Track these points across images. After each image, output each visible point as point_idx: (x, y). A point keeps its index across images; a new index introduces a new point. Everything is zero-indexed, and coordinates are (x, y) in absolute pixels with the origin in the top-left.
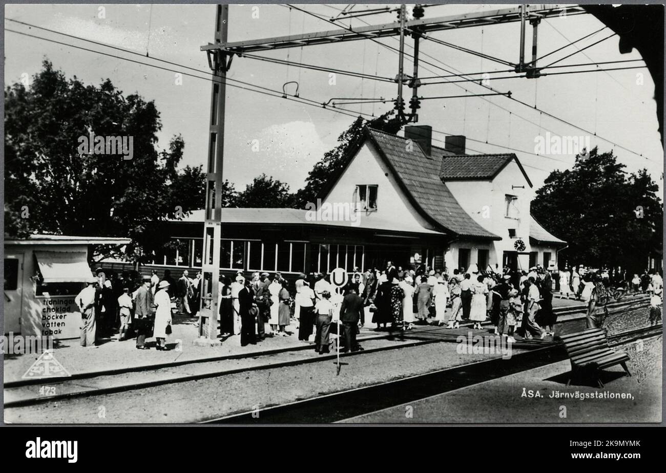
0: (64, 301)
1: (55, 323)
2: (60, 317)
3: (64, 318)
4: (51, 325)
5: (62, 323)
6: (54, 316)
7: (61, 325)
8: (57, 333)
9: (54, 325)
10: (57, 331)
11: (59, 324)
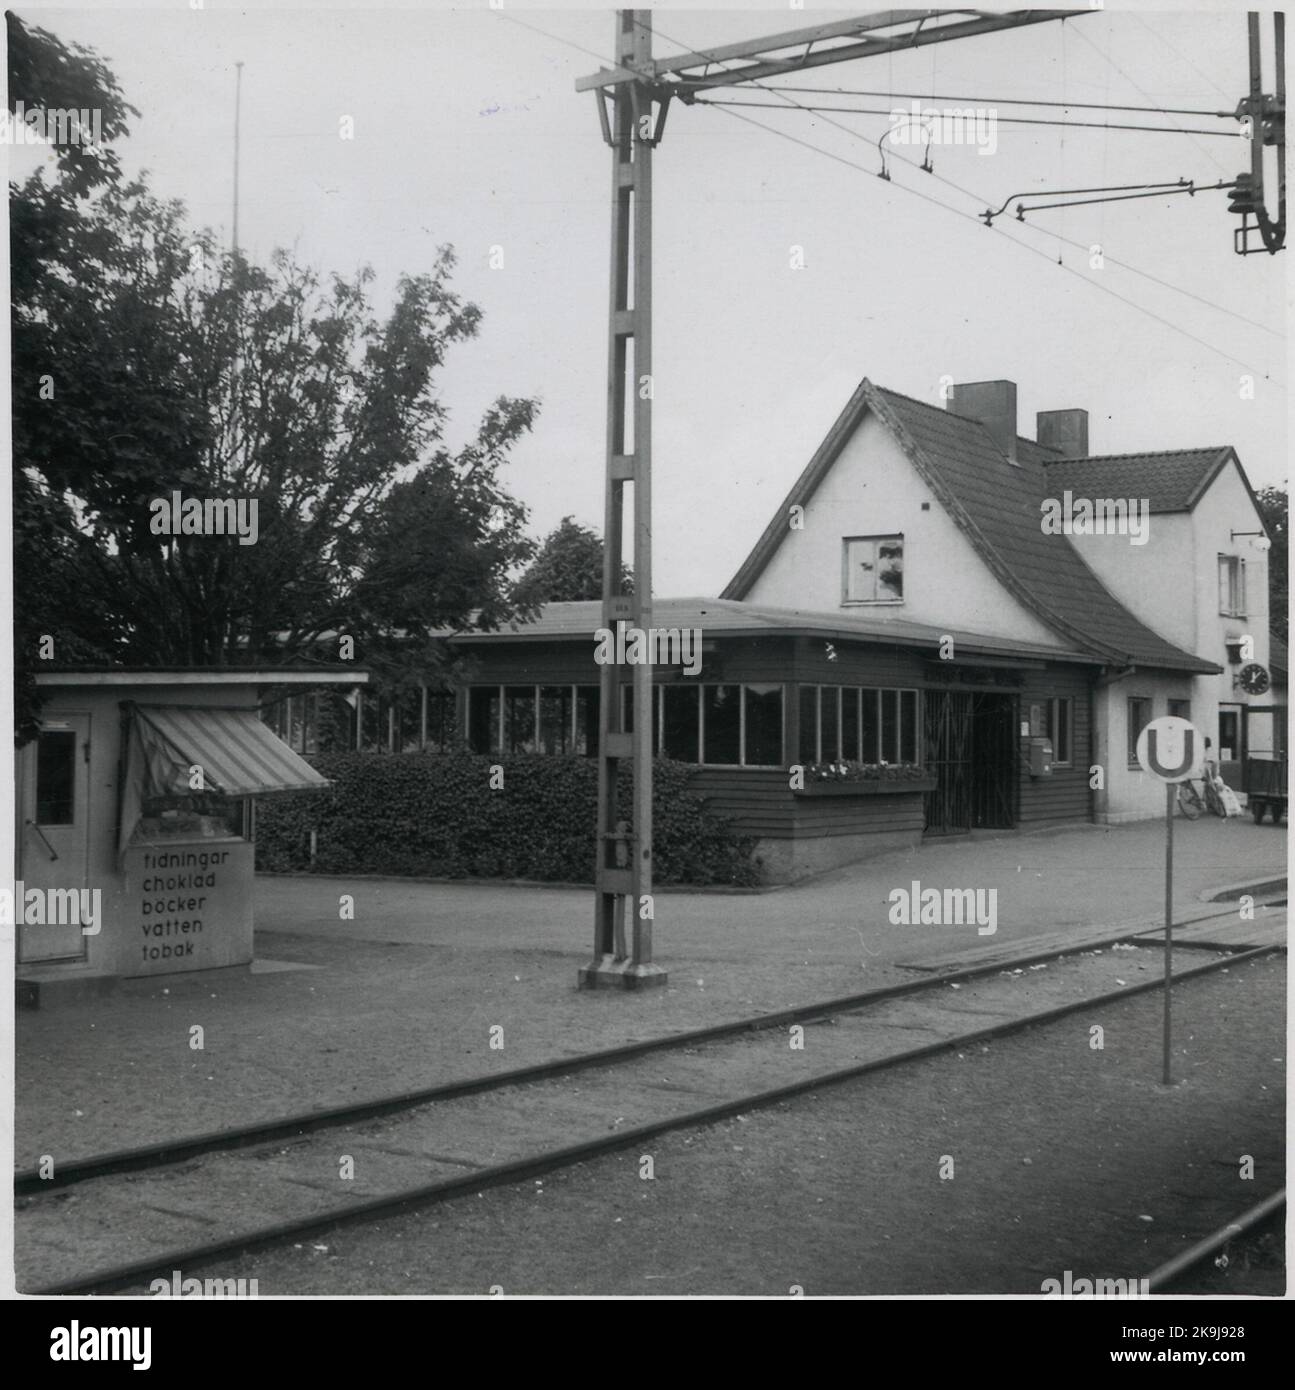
0: (198, 855)
1: (176, 923)
2: (189, 905)
3: (200, 907)
4: (165, 927)
5: (195, 922)
6: (172, 902)
7: (190, 929)
8: (182, 954)
9: (172, 928)
10: (181, 947)
11: (186, 926)
